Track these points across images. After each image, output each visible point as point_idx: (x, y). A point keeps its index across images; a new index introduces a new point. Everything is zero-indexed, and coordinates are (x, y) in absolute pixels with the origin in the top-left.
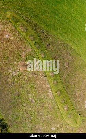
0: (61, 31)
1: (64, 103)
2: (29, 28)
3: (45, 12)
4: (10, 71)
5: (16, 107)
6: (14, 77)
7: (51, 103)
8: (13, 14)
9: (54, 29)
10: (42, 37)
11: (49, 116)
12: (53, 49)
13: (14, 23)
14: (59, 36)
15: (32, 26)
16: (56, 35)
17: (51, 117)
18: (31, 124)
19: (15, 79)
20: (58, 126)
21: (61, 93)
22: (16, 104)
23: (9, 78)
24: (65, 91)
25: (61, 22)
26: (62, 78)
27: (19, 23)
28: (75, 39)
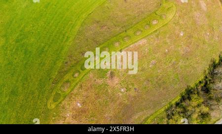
0: (62, 42)
1: (149, 25)
2: (65, 80)
3: (42, 65)
4: (121, 94)
5: (164, 82)
6: (128, 89)
7: (152, 40)
8: (51, 101)
9: (61, 50)
10: (73, 62)
11: (168, 41)
12: (87, 47)
13: (62, 98)
14: (70, 43)
15: (62, 77)
16: (69, 47)
17: (169, 38)
18: (181, 61)
19: (130, 87)
20: (177, 28)
21: (139, 30)
22: (160, 82)
23: (129, 95)
24: (135, 26)
25: (52, 43)
26: (120, 31)
27: (60, 92)
28: (70, 23)
